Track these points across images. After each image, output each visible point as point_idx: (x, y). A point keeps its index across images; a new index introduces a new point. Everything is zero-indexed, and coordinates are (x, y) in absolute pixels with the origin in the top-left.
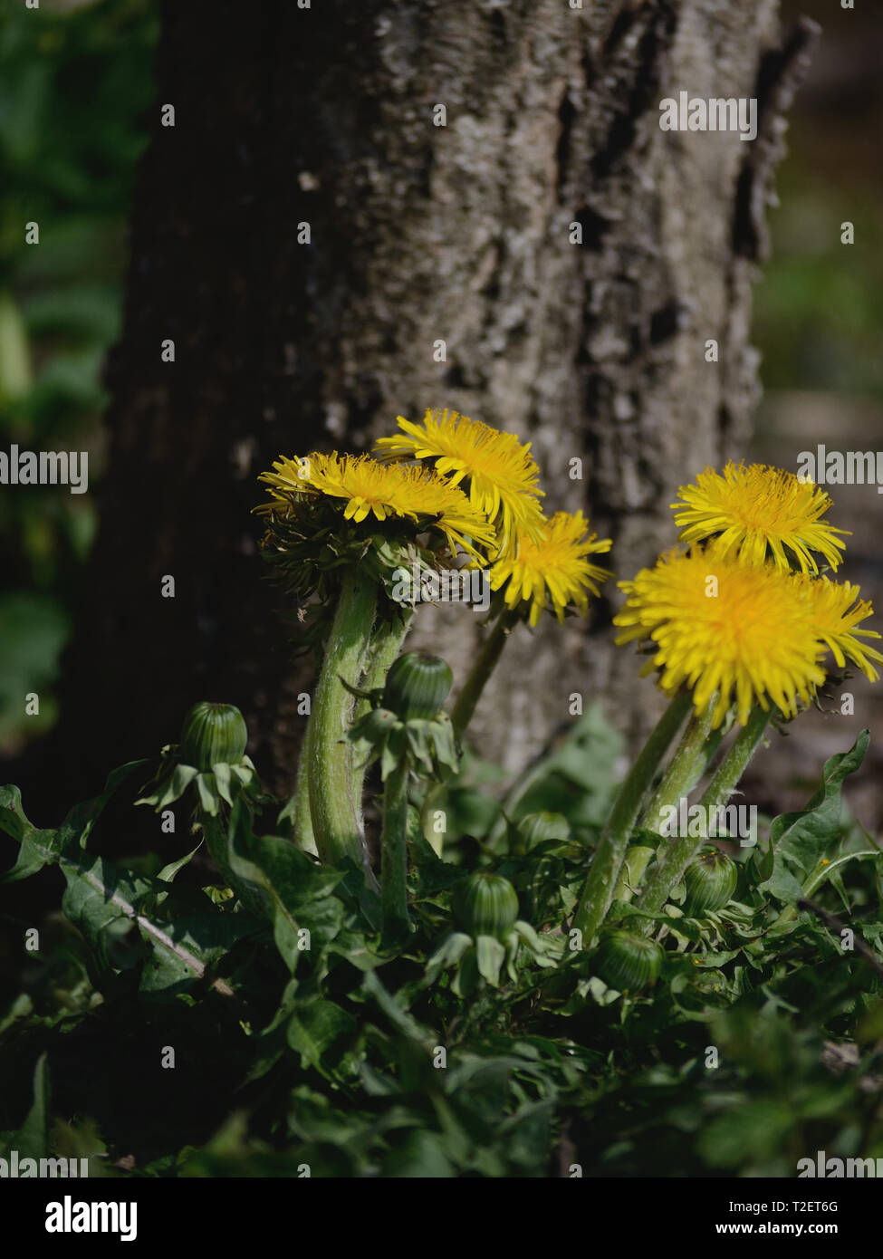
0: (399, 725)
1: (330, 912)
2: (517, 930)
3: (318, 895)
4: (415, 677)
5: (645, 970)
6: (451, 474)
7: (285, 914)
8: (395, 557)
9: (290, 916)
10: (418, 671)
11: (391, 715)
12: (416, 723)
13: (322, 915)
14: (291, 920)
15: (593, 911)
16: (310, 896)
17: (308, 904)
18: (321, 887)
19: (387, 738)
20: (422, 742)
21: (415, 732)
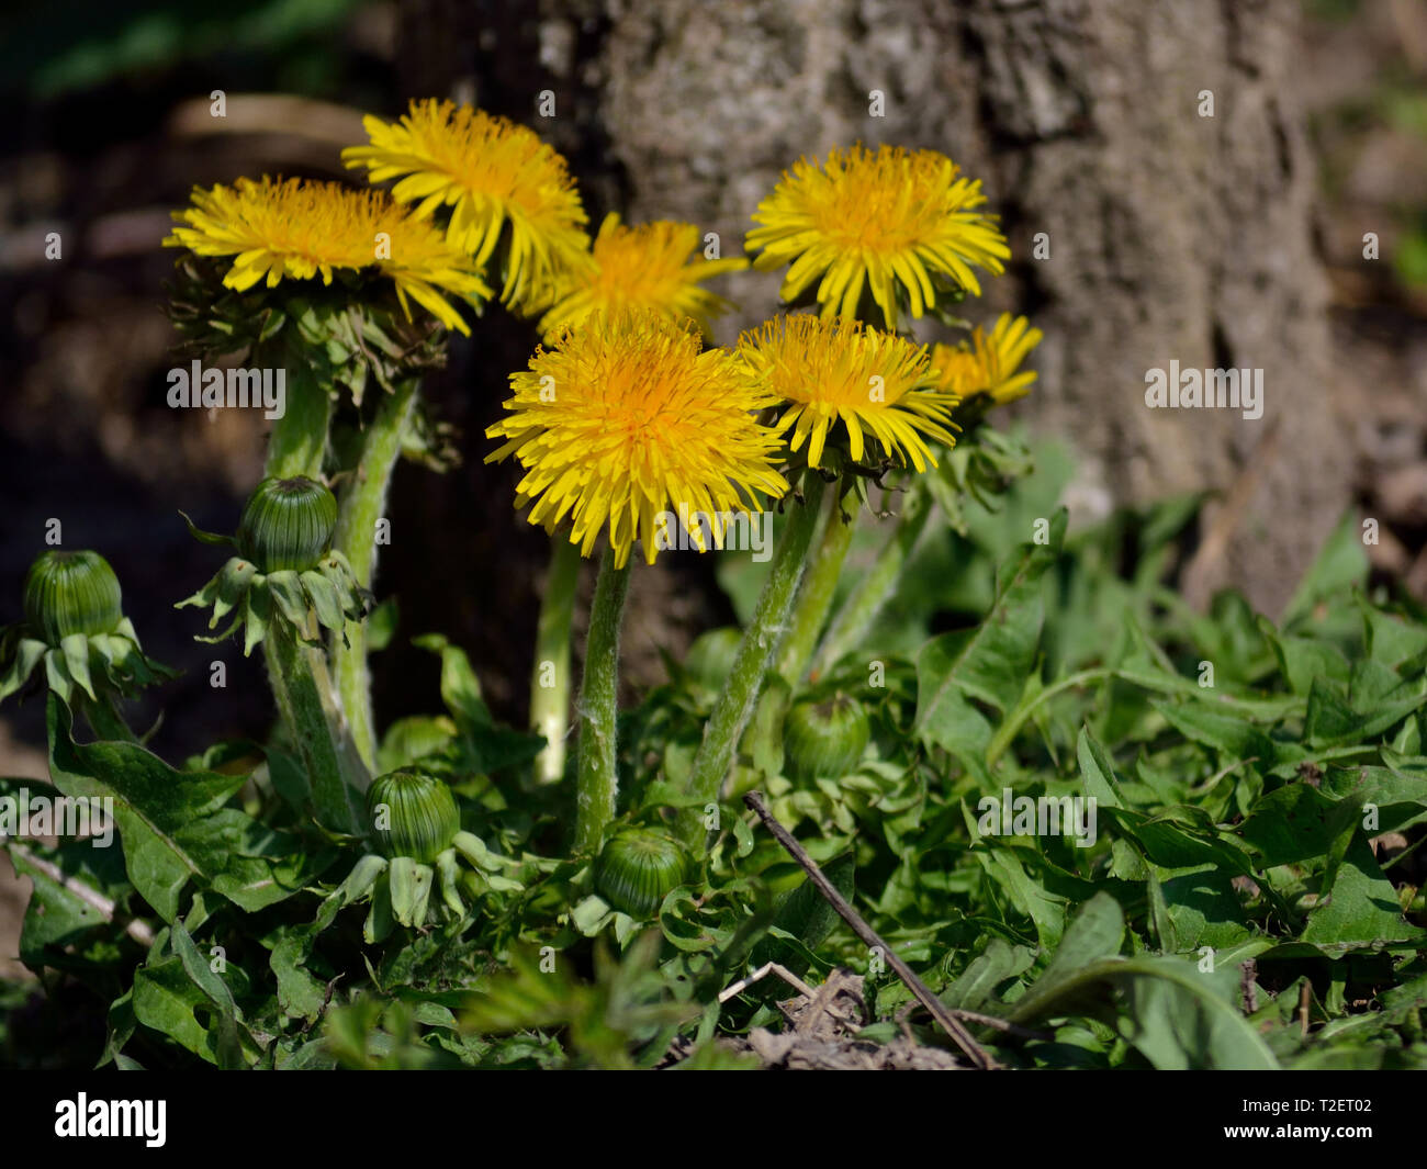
0: (260, 579)
1: (228, 832)
2: (453, 846)
3: (204, 810)
4: (271, 511)
5: (652, 881)
6: (416, 203)
7: (161, 838)
8: (321, 329)
9: (169, 840)
10: (273, 505)
11: (248, 566)
12: (282, 576)
13: (216, 836)
14: (172, 846)
15: (591, 806)
16: (189, 812)
17: (191, 822)
18: (206, 799)
19: (249, 597)
20: (295, 600)
21: (281, 588)
